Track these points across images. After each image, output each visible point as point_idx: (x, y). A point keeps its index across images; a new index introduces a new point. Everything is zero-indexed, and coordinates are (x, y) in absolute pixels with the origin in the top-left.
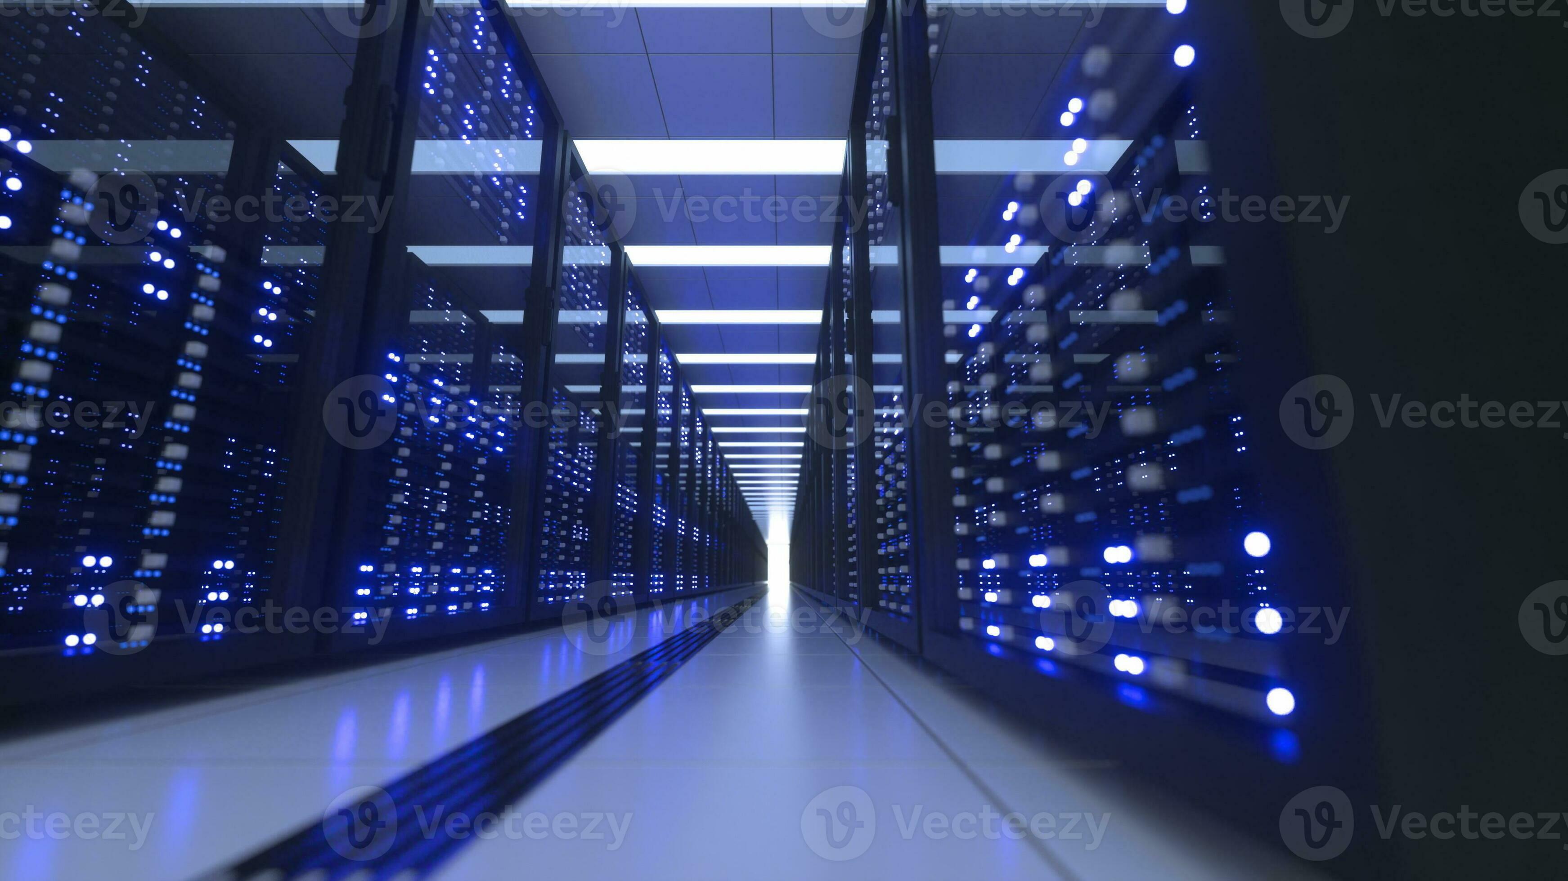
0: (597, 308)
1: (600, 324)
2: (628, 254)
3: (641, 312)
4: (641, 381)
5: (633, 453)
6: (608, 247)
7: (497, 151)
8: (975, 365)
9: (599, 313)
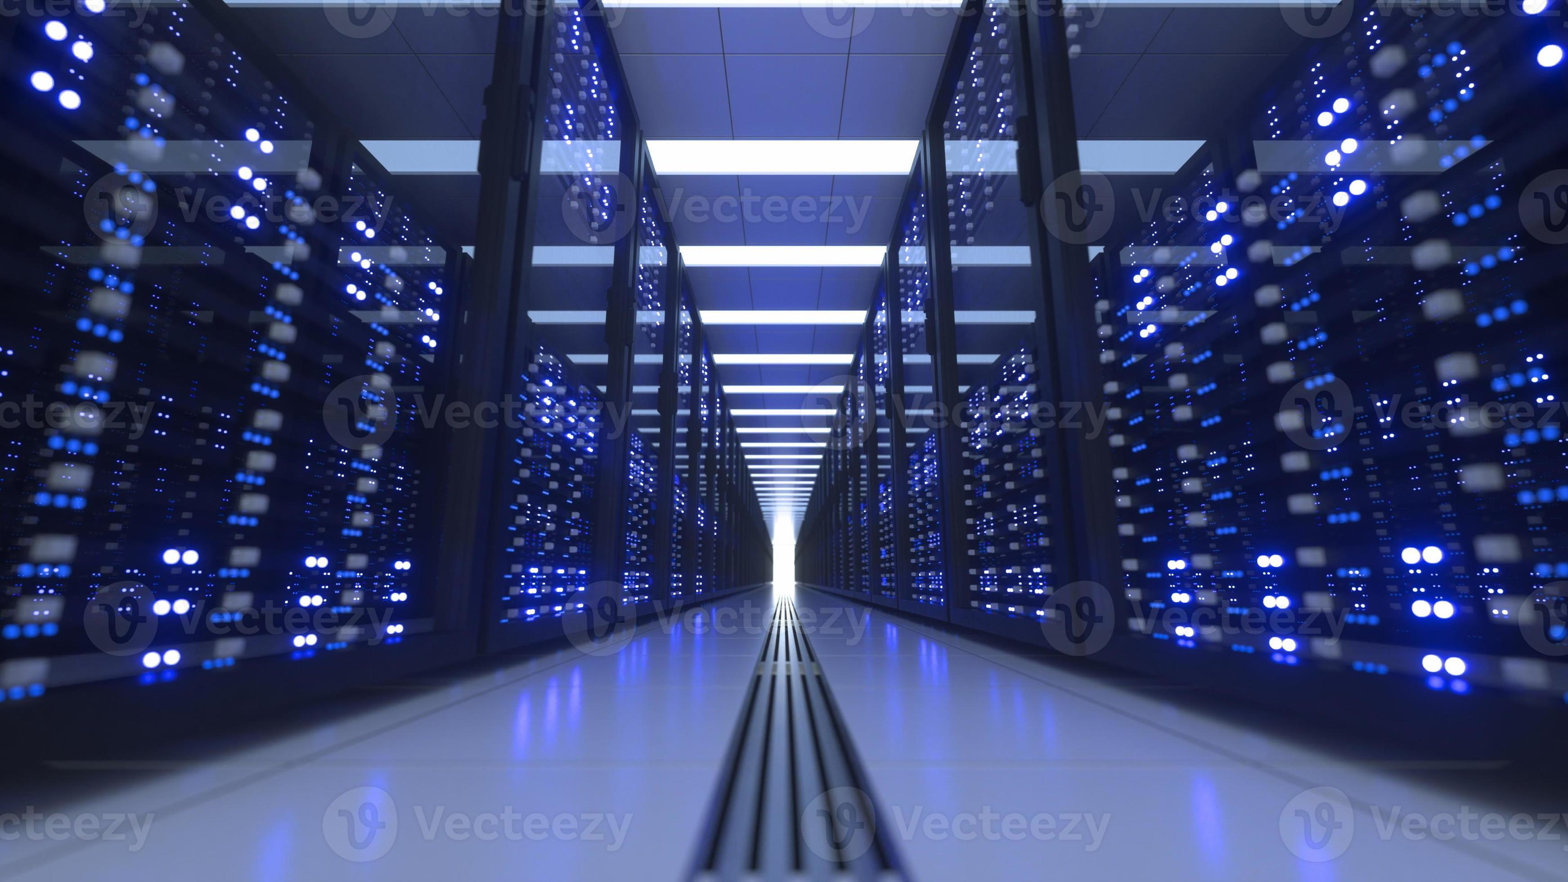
0: (655, 308)
1: (658, 324)
2: (682, 254)
3: (687, 312)
4: (687, 382)
5: (655, 454)
6: (665, 247)
7: (589, 151)
8: (1013, 365)
9: (658, 313)
